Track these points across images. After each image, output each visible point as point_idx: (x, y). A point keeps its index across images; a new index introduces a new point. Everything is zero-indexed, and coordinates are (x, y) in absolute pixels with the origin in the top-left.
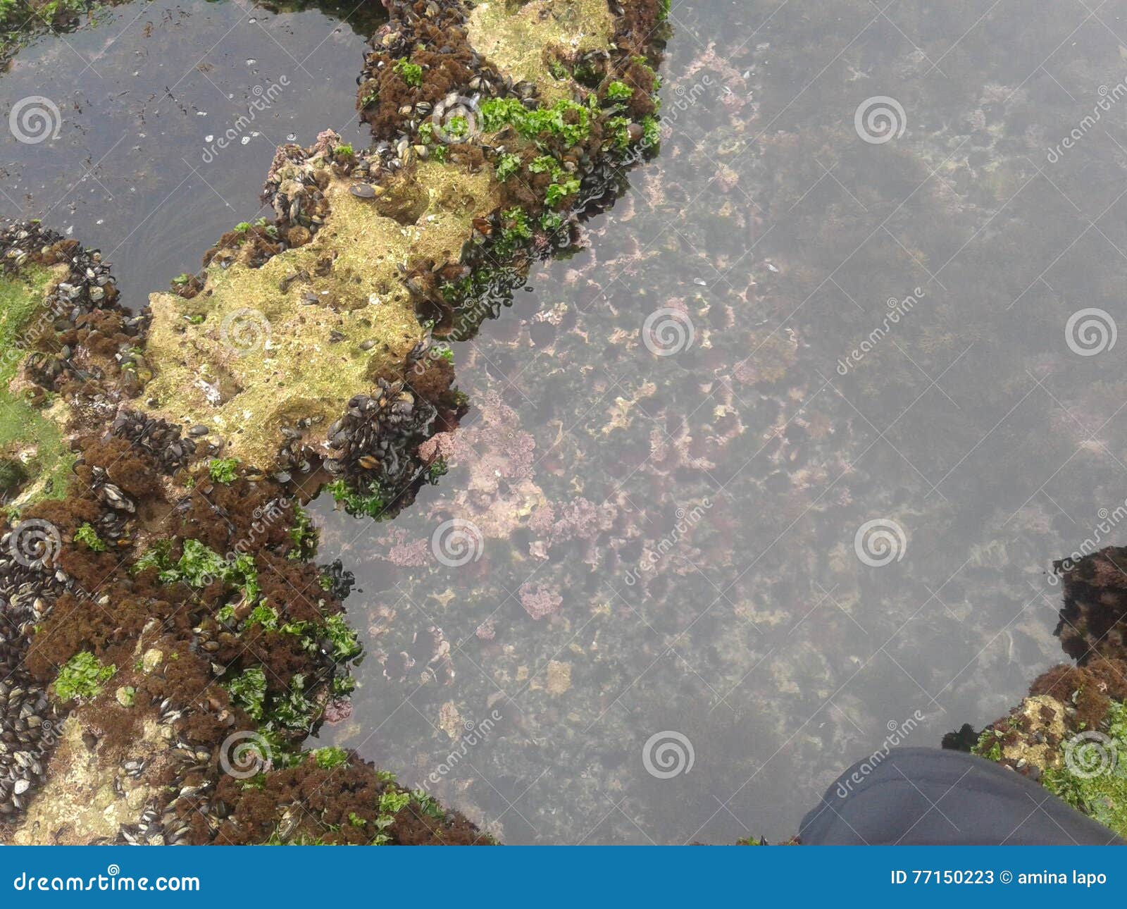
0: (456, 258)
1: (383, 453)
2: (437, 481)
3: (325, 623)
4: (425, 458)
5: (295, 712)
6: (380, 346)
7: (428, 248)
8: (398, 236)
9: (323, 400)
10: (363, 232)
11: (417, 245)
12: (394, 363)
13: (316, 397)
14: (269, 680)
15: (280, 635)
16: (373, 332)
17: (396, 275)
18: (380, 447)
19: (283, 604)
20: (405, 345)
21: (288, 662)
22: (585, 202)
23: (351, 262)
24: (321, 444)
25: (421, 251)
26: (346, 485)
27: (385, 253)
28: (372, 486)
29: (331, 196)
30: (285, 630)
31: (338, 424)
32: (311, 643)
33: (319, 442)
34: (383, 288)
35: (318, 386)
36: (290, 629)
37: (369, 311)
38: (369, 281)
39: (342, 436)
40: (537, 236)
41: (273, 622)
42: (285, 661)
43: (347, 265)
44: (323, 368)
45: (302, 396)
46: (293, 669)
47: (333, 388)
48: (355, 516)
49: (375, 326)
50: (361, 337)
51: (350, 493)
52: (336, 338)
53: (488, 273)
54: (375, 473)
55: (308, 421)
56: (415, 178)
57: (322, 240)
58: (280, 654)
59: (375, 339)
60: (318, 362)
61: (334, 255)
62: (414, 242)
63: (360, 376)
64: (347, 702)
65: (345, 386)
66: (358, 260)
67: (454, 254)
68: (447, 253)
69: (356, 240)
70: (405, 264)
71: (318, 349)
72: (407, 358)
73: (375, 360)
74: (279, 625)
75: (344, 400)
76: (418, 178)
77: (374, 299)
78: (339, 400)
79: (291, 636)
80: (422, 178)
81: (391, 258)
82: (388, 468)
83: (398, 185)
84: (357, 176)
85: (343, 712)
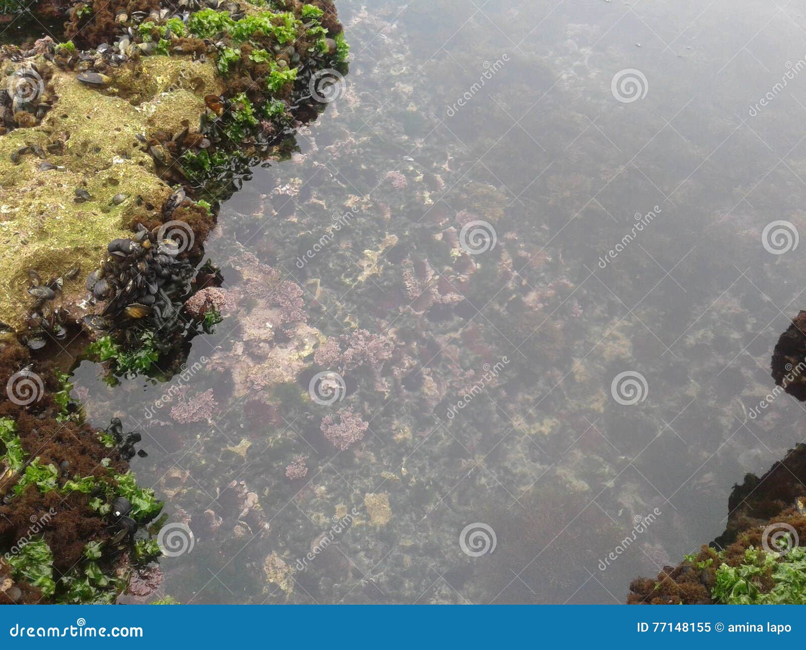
0: (195, 126)
1: (152, 299)
2: (213, 331)
3: (115, 481)
4: (196, 310)
5: (93, 589)
6: (133, 199)
7: (165, 119)
8: (132, 113)
9: (78, 250)
10: (95, 109)
11: (154, 117)
12: (149, 215)
13: (68, 247)
14: (56, 554)
15: (63, 495)
16: (123, 187)
17: (135, 145)
18: (149, 293)
19: (61, 462)
20: (160, 192)
21: (78, 526)
22: (298, 101)
23: (87, 135)
24: (78, 305)
25: (159, 124)
26: (114, 342)
27: (121, 126)
28: (145, 336)
29: (57, 84)
30: (69, 489)
31: (97, 273)
32: (102, 504)
33: (74, 303)
34: (124, 154)
35: (68, 238)
36: (75, 486)
37: (115, 169)
38: (108, 148)
39: (104, 286)
40: (263, 122)
41: (52, 480)
42: (73, 524)
43: (82, 139)
44: (71, 224)
45: (52, 248)
46: (85, 535)
47: (88, 239)
48: (126, 377)
49: (124, 182)
50: (109, 196)
51: (118, 351)
52: (81, 197)
53: (221, 156)
54: (147, 321)
55: (60, 281)
56: (141, 69)
57: (52, 121)
58: (66, 516)
59: (125, 194)
60: (65, 218)
61: (65, 137)
62: (150, 115)
63: (115, 225)
64: (155, 569)
65: (100, 235)
66: (95, 132)
67: (193, 123)
68: (185, 123)
69: (88, 117)
70: (144, 135)
71: (63, 207)
72: (163, 208)
73: (129, 212)
74: (59, 482)
75: (101, 248)
76: (144, 69)
77: (117, 160)
78: (96, 249)
79: (77, 494)
80: (148, 67)
81: (129, 130)
82: (162, 314)
83: (125, 74)
84: (81, 68)
85: (153, 582)
